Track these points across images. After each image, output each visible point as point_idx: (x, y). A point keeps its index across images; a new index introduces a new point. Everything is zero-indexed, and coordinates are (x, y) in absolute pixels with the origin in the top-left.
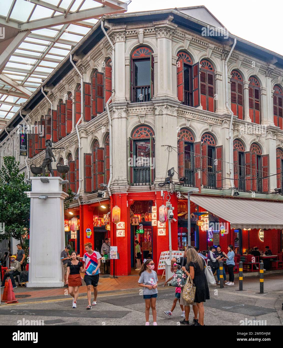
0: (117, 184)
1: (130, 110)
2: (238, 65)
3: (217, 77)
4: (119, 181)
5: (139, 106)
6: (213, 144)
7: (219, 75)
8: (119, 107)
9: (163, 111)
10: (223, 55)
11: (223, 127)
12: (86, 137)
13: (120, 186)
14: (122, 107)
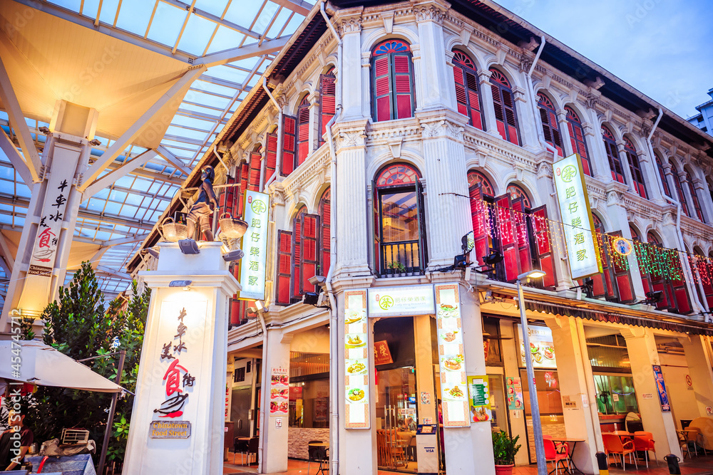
0: (346, 275)
1: (372, 135)
2: (546, 84)
3: (518, 95)
4: (351, 267)
5: (389, 128)
6: (527, 204)
7: (520, 92)
8: (351, 130)
9: (439, 131)
10: (522, 64)
11: (540, 176)
12: (283, 203)
13: (354, 278)
14: (357, 129)
